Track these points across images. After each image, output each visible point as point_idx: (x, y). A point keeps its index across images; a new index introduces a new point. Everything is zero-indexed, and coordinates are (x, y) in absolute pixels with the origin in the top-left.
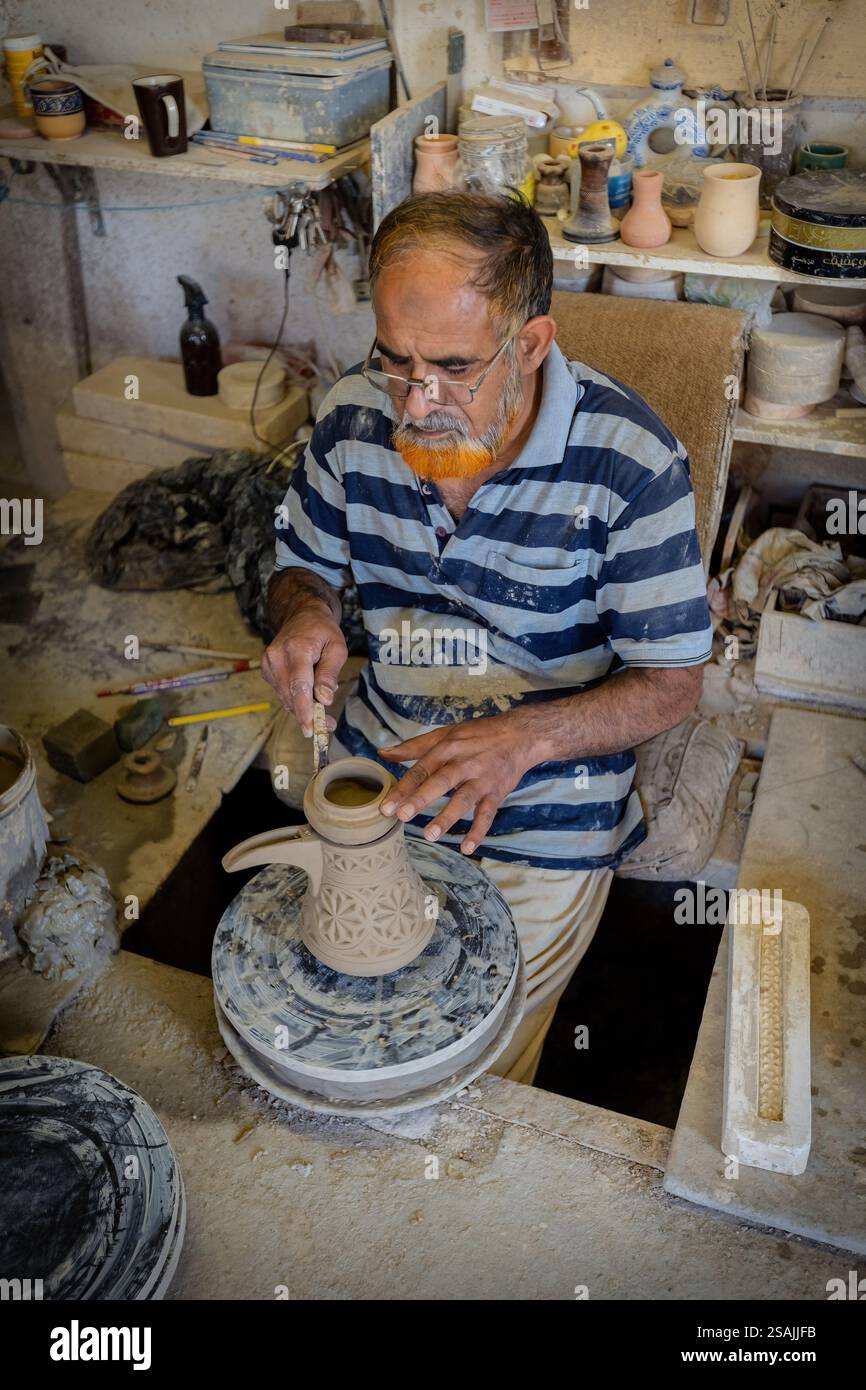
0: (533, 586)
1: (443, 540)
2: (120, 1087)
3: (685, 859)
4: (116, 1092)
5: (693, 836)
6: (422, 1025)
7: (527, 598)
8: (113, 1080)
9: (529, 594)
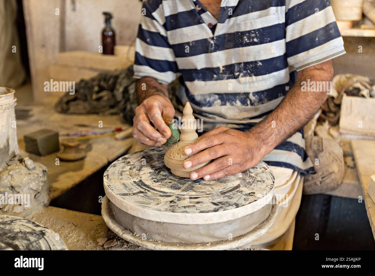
0: (254, 30)
1: (213, 28)
2: (38, 226)
3: (333, 176)
4: (35, 228)
5: (336, 165)
6: (198, 203)
7: (253, 38)
8: (33, 223)
9: (253, 35)
